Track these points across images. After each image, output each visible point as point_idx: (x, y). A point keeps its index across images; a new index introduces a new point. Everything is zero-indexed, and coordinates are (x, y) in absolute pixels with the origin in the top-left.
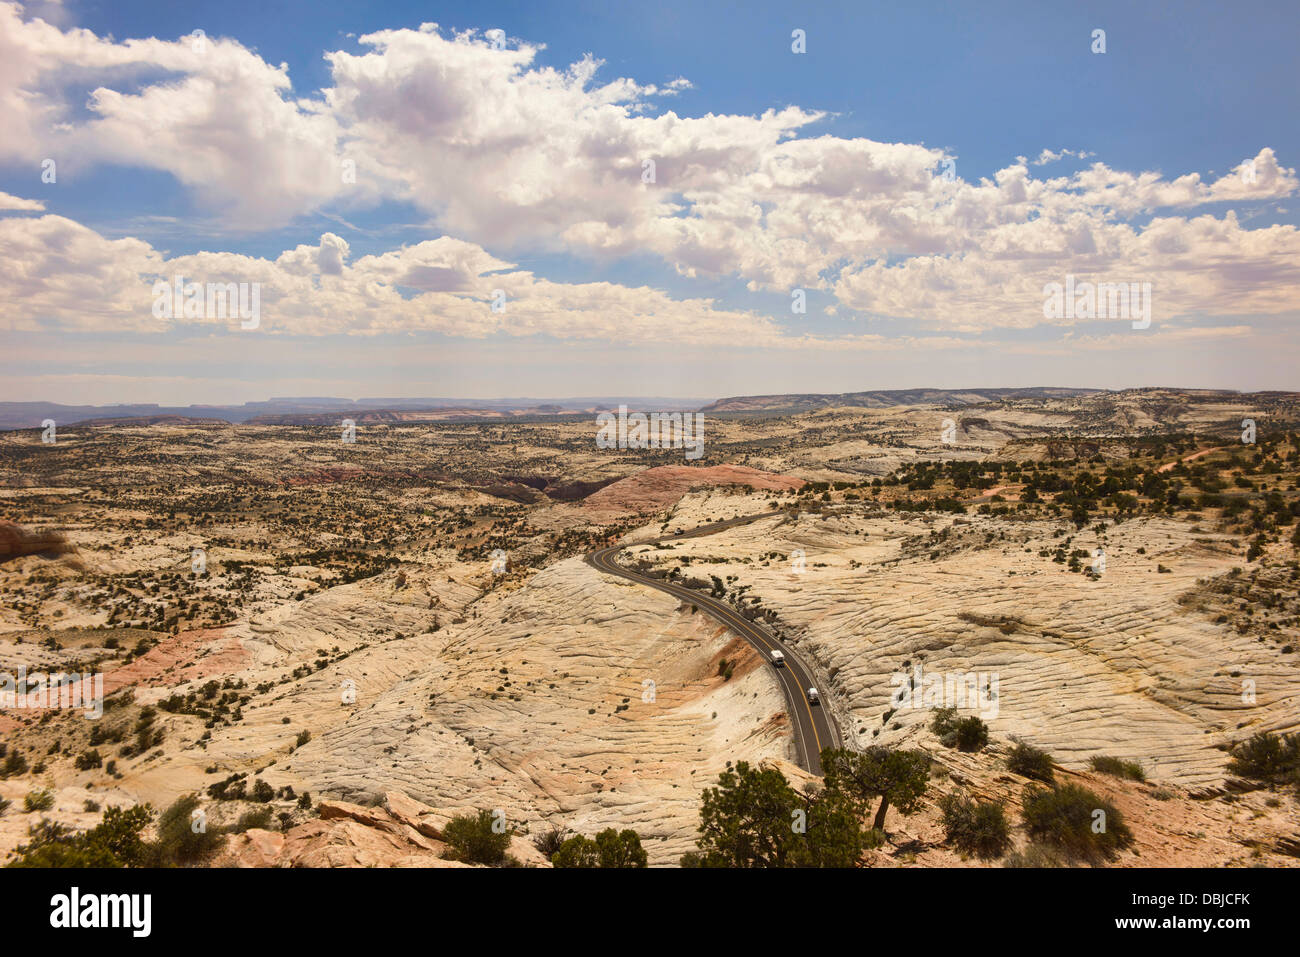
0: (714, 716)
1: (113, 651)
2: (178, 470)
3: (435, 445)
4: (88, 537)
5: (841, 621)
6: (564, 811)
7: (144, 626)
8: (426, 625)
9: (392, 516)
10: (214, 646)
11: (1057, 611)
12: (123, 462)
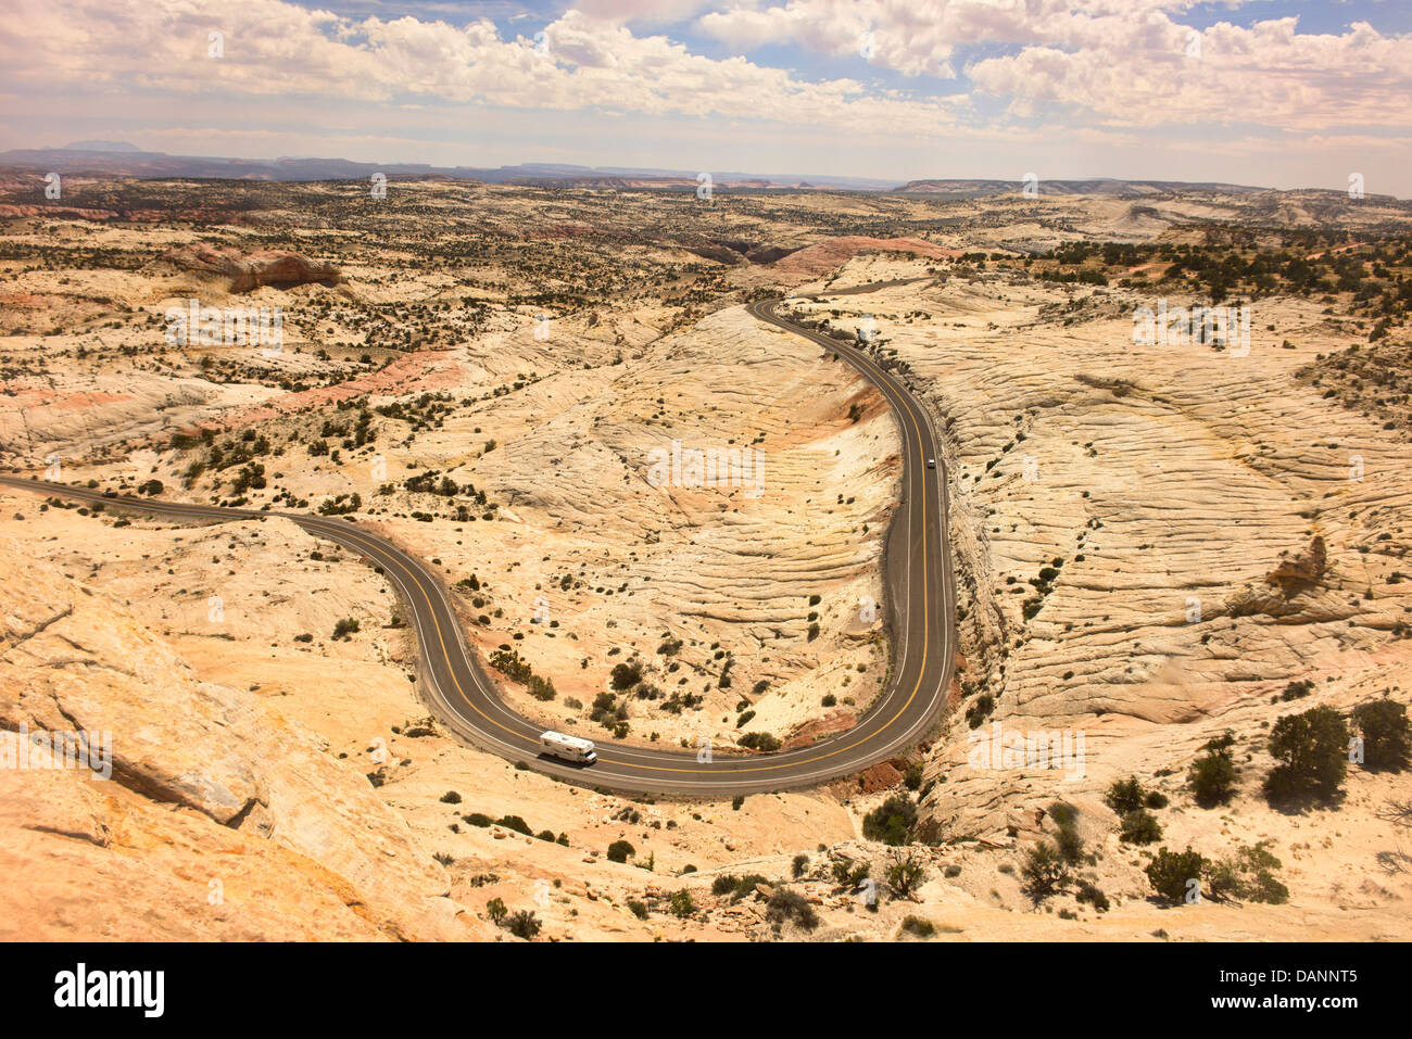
0: (838, 453)
1: (367, 366)
2: (439, 220)
3: (655, 210)
4: (362, 272)
5: (966, 377)
6: (692, 525)
7: (394, 346)
8: (611, 359)
9: (612, 269)
10: (437, 365)
11: (1169, 378)
12: (396, 211)
